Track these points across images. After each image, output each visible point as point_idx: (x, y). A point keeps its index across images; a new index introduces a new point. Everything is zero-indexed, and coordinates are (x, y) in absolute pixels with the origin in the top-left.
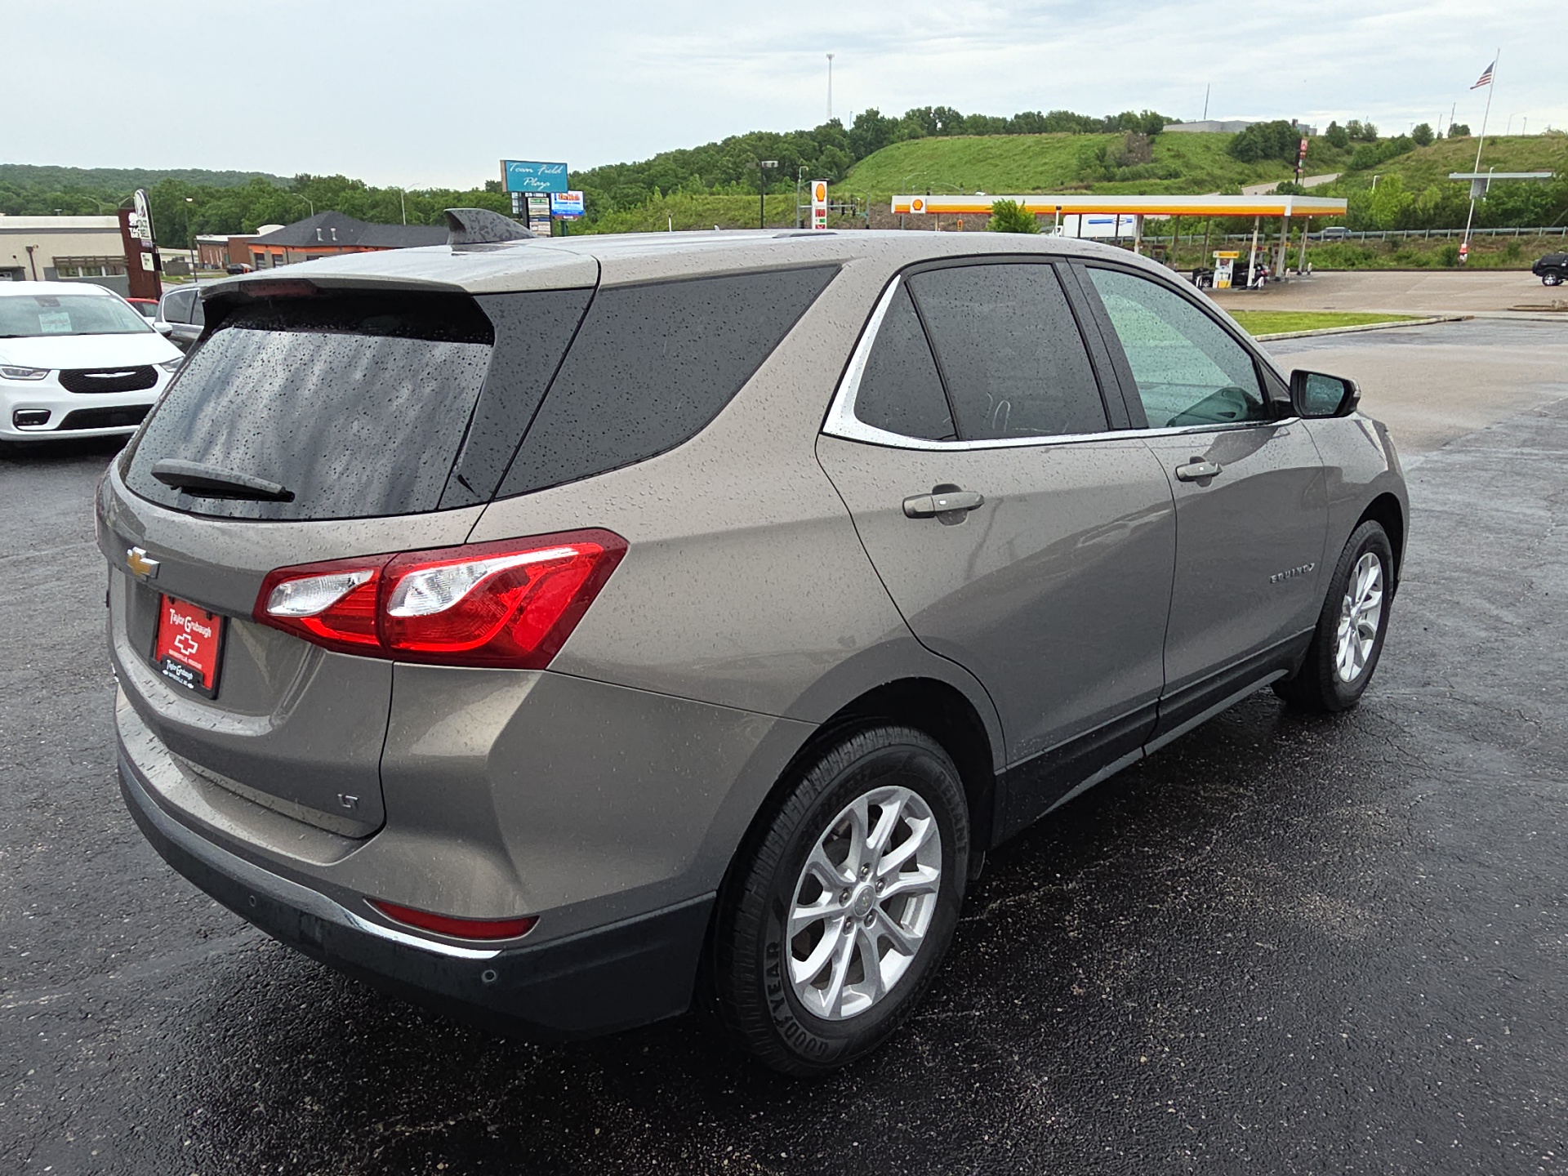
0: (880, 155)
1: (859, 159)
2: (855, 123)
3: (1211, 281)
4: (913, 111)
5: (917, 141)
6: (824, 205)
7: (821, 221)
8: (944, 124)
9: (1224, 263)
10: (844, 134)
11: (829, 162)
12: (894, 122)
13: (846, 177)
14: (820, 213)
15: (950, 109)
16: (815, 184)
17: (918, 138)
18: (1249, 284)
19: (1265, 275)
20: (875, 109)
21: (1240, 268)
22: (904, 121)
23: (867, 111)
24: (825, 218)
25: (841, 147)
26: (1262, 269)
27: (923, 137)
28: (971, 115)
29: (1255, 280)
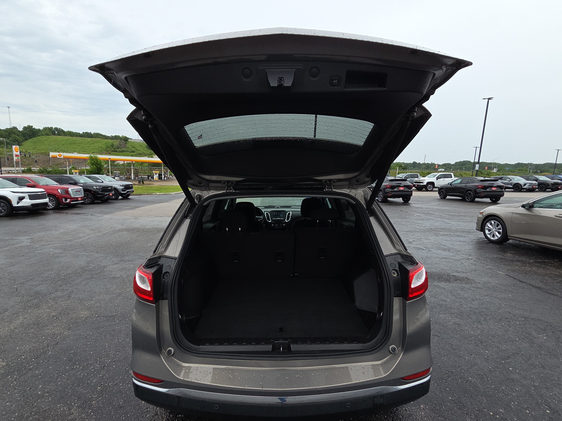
0: (35, 139)
1: (26, 140)
2: (23, 129)
3: (153, 178)
4: (46, 127)
5: (49, 136)
6: (18, 153)
7: (18, 158)
8: (58, 132)
9: (156, 174)
10: (19, 131)
11: (14, 140)
12: (39, 130)
13: (22, 145)
14: (17, 156)
15: (60, 128)
16: (14, 147)
17: (49, 135)
18: (163, 179)
19: (166, 177)
20: (31, 125)
21: (160, 175)
22: (42, 130)
23: (28, 126)
24: (19, 157)
25: (18, 135)
26: (165, 175)
27: (51, 135)
28: (67, 131)
29: (164, 178)
